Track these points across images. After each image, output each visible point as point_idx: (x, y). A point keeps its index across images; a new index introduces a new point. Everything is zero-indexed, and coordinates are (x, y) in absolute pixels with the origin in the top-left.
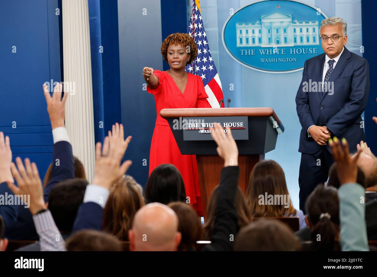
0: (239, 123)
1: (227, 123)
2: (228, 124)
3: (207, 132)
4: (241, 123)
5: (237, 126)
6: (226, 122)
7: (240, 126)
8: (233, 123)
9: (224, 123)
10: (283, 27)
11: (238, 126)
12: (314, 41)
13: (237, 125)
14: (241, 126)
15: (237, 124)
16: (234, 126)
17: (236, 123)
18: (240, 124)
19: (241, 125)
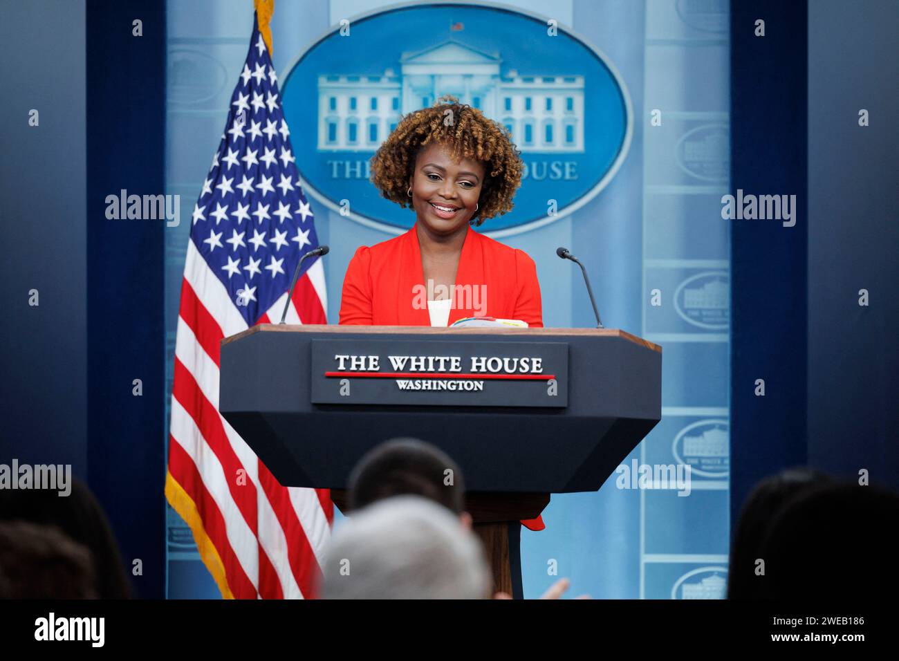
0: (528, 360)
1: (483, 359)
2: (486, 361)
3: (415, 385)
4: (534, 360)
5: (521, 370)
6: (479, 355)
7: (531, 368)
8: (507, 360)
9: (474, 359)
10: (471, 93)
11: (524, 369)
12: (570, 137)
13: (519, 365)
14: (534, 370)
15: (518, 362)
16: (507, 369)
17: (516, 360)
18: (530, 364)
19: (535, 365)
